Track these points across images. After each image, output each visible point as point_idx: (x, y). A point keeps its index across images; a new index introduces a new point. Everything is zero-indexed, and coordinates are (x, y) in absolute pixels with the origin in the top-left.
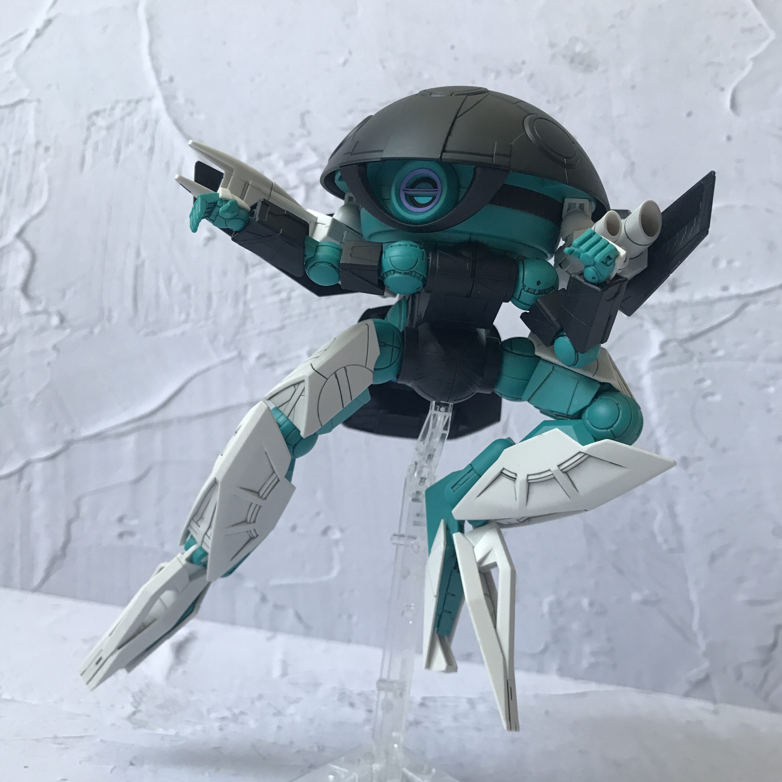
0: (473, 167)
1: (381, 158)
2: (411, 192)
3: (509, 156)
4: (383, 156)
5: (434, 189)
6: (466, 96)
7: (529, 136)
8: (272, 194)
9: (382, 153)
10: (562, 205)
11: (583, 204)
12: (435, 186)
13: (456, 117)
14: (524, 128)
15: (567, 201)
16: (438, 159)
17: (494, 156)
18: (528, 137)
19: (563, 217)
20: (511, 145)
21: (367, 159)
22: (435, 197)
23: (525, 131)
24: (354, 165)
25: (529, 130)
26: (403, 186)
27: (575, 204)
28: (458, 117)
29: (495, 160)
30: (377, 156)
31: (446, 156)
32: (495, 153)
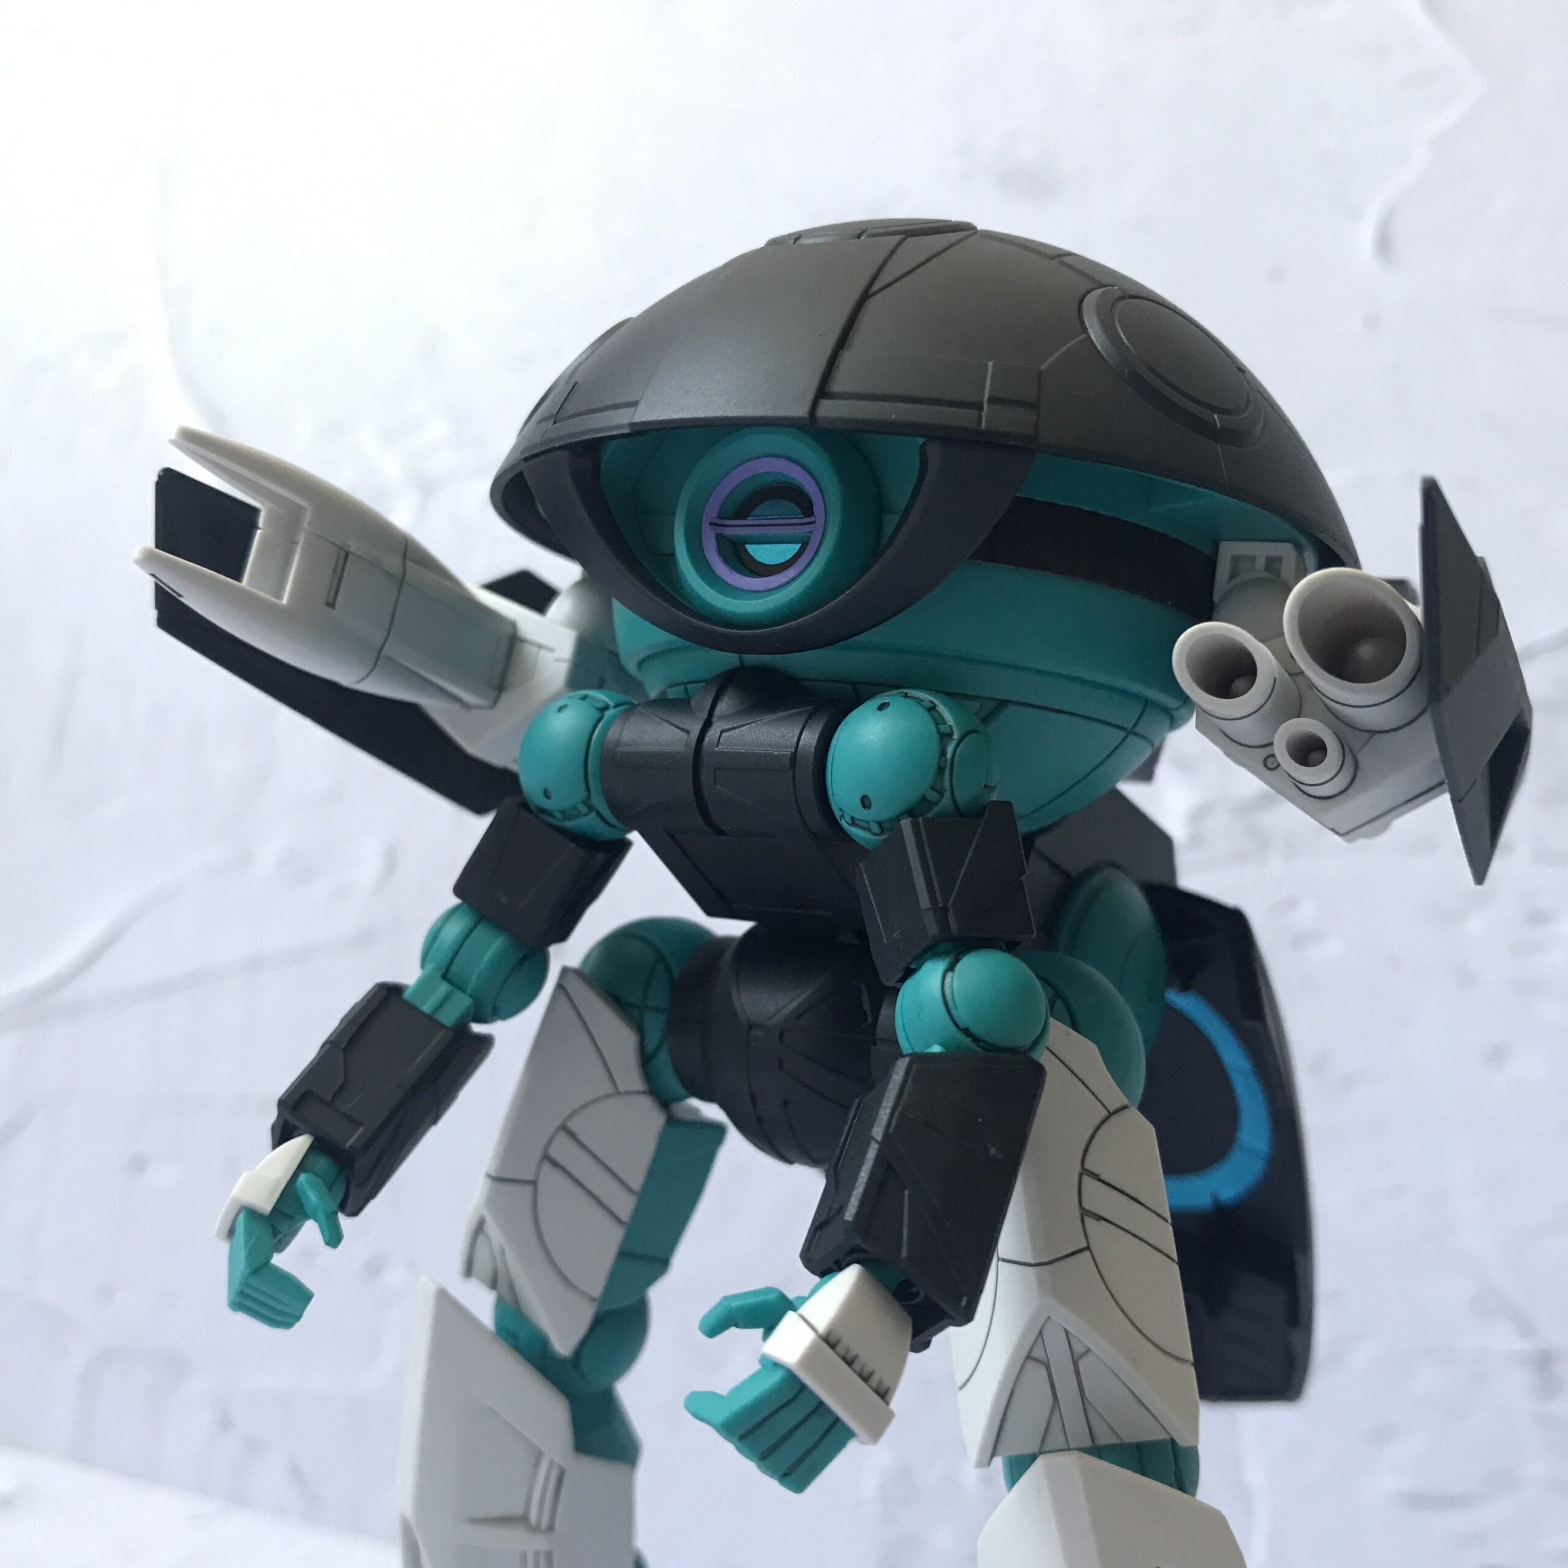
0: (921, 441)
1: (632, 425)
2: (736, 530)
3: (1033, 406)
4: (637, 419)
5: (805, 517)
6: (899, 237)
7: (1097, 344)
8: (408, 572)
9: (636, 411)
10: (1211, 564)
11: (1279, 559)
12: (806, 508)
13: (866, 295)
14: (1082, 323)
15: (1228, 550)
16: (801, 419)
17: (985, 405)
18: (1095, 347)
19: (1216, 598)
20: (1040, 373)
21: (595, 431)
22: (807, 544)
23: (1085, 330)
24: (559, 452)
25: (1098, 327)
26: (711, 511)
27: (1253, 559)
28: (874, 294)
29: (987, 417)
30: (622, 419)
31: (828, 409)
32: (986, 396)
